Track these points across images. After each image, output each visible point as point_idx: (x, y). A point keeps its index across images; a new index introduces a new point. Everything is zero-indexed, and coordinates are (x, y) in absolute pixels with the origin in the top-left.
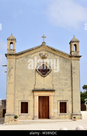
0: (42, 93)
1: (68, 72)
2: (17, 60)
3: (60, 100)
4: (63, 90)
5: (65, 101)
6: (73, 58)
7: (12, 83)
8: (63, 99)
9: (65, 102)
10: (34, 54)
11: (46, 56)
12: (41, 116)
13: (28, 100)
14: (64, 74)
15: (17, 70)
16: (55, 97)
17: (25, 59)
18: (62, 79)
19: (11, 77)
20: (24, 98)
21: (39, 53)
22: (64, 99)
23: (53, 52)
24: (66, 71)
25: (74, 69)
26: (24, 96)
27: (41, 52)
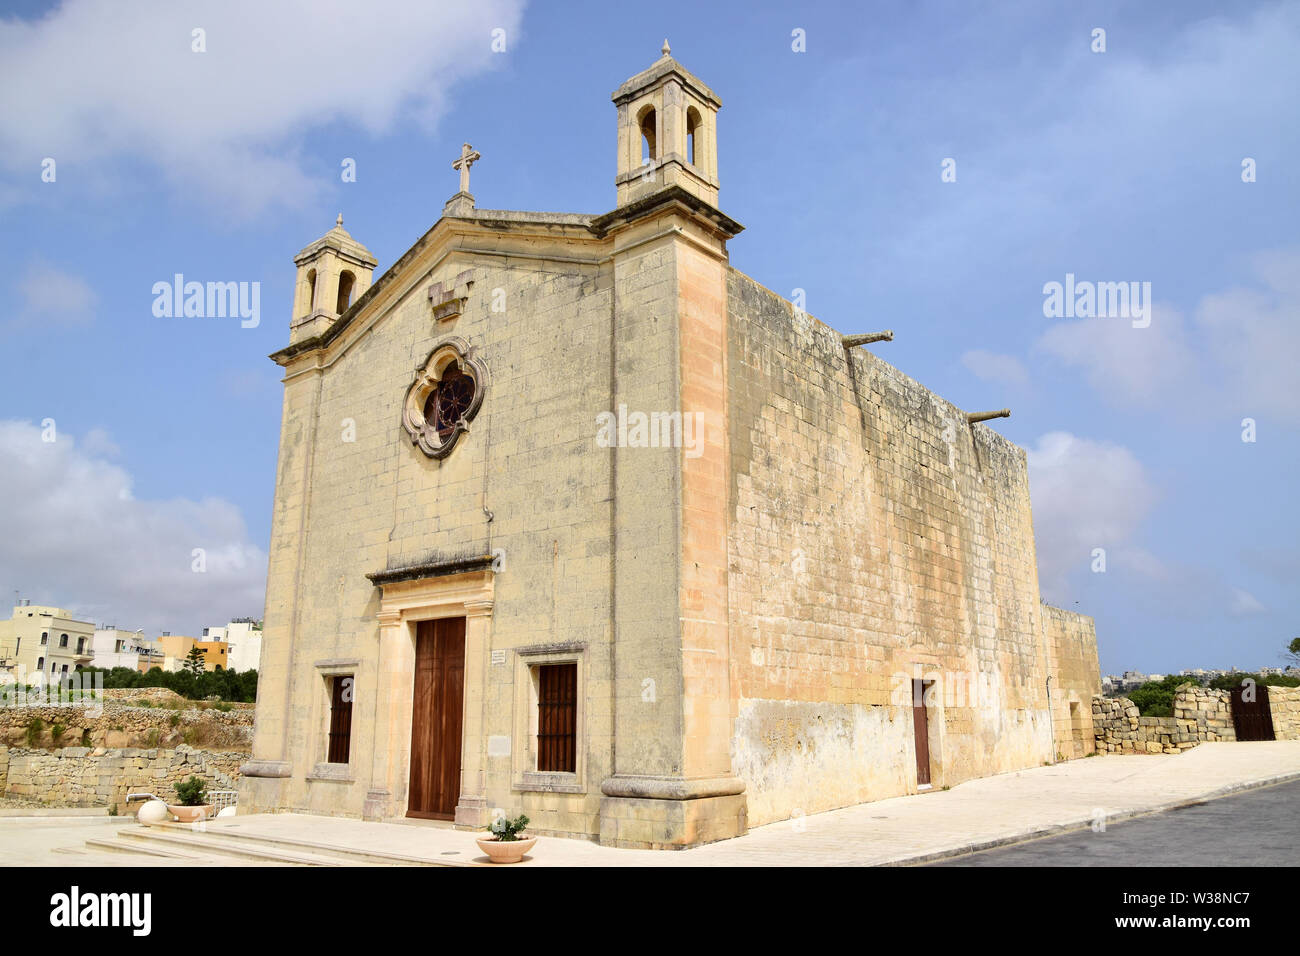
0: (424, 590)
1: (590, 379)
2: (328, 378)
3: (528, 642)
4: (553, 550)
5: (561, 651)
6: (621, 241)
7: (288, 546)
8: (547, 632)
9: (565, 657)
10: (404, 305)
11: (459, 293)
12: (424, 791)
13: (354, 655)
14: (563, 404)
15: (321, 446)
16: (499, 620)
17: (362, 356)
18: (547, 453)
19: (291, 502)
20: (337, 640)
21: (429, 282)
22: (562, 637)
23: (503, 243)
24: (580, 371)
25: (630, 337)
26: (338, 629)
27: (437, 277)
